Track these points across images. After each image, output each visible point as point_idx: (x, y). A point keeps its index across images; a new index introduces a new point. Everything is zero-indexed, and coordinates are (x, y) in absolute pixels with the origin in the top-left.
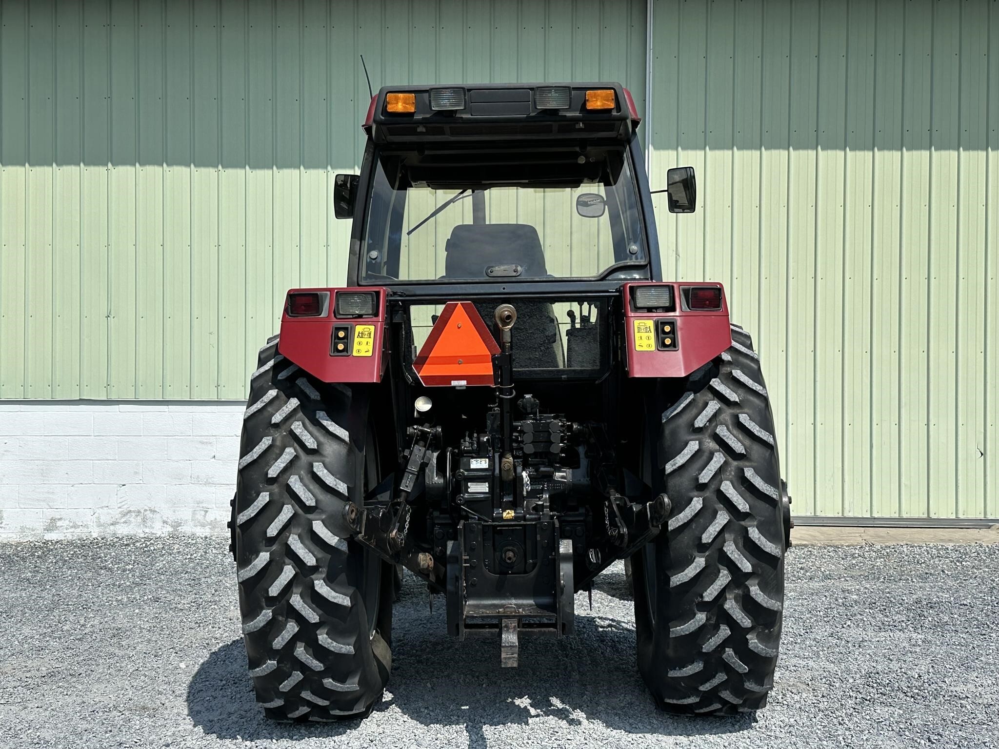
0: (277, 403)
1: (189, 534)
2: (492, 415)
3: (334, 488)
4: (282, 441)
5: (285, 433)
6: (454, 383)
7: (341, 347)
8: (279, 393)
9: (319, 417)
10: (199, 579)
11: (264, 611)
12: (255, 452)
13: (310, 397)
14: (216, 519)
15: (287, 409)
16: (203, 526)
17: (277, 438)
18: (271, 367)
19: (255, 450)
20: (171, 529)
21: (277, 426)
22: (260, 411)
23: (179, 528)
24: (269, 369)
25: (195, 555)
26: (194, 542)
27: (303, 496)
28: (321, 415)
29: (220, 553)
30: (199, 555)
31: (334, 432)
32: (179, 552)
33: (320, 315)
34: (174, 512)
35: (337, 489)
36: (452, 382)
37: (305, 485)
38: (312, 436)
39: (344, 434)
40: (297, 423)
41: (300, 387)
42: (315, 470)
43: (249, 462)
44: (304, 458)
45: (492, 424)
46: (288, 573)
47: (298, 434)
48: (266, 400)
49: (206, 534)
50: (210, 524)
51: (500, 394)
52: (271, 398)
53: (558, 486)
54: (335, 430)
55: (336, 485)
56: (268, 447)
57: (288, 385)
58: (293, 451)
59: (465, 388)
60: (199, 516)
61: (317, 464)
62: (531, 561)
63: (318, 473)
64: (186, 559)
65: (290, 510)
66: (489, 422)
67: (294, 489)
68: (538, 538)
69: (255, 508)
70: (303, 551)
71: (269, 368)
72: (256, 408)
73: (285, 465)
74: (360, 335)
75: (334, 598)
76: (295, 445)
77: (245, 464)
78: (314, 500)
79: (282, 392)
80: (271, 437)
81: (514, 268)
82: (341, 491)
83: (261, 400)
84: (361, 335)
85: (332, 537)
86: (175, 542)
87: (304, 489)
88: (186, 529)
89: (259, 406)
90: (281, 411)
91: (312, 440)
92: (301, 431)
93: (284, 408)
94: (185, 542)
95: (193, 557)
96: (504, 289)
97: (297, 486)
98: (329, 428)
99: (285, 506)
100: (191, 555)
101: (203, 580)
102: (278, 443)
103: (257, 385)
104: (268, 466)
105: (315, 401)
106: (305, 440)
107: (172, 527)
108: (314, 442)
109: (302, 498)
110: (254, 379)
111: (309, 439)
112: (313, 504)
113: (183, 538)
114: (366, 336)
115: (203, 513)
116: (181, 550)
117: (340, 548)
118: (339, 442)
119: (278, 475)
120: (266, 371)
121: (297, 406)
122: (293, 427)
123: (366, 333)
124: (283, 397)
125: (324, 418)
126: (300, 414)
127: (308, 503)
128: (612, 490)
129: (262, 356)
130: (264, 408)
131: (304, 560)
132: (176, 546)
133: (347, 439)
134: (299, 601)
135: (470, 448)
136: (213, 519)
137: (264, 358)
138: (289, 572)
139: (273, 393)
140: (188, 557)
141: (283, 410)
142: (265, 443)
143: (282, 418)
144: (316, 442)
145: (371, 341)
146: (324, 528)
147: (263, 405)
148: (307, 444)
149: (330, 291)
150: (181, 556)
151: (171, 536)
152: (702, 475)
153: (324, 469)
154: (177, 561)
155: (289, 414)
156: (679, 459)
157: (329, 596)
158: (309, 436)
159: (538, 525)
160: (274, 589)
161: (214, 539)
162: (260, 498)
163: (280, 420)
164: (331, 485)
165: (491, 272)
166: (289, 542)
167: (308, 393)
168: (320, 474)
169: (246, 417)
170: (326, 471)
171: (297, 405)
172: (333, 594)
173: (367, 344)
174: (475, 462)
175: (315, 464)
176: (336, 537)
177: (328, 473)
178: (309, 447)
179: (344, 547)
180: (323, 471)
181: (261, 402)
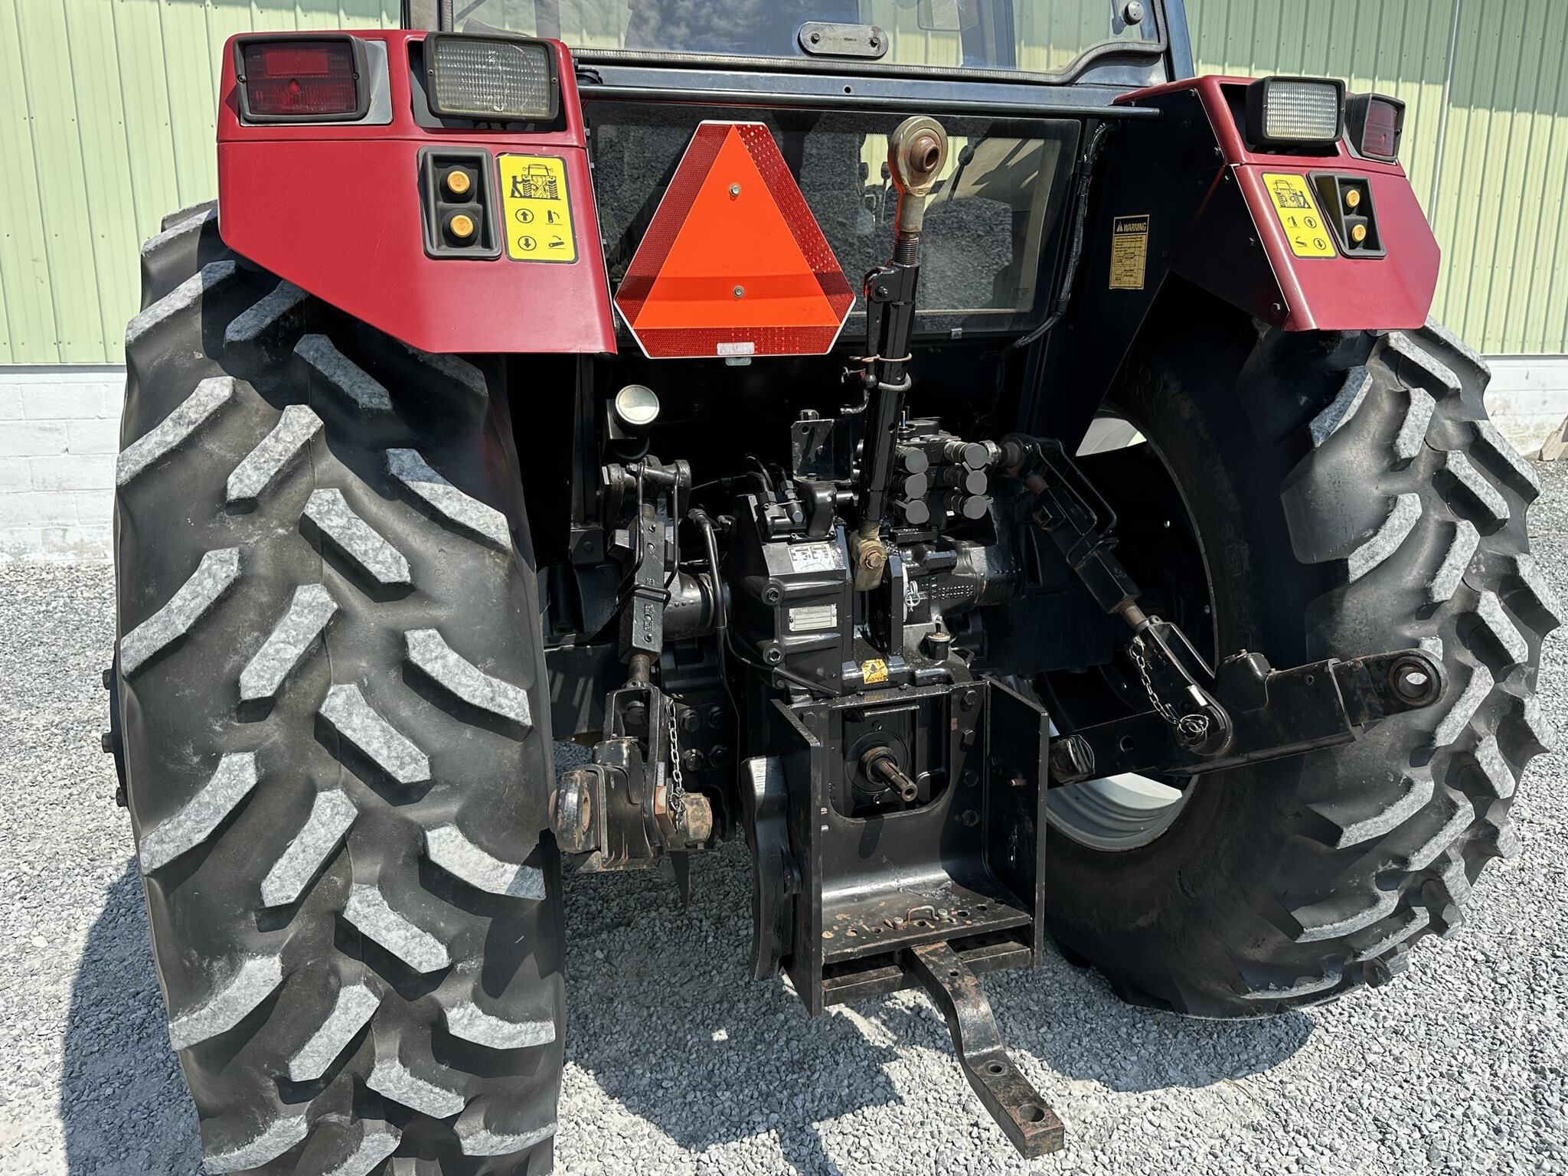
0: (234, 423)
1: (41, 564)
2: (805, 428)
3: (486, 710)
4: (274, 558)
5: (281, 531)
6: (724, 350)
7: (462, 226)
8: (239, 389)
9: (401, 472)
10: (64, 660)
11: (278, 1123)
12: (180, 609)
13: (356, 402)
14: (82, 540)
15: (280, 447)
16: (63, 551)
17: (254, 550)
18: (195, 302)
19: (176, 601)
20: (10, 559)
21: (247, 506)
22: (175, 454)
23: (24, 556)
24: (187, 309)
25: (54, 604)
26: (50, 577)
27: (385, 752)
28: (405, 462)
29: (96, 598)
30: (61, 603)
31: (461, 519)
32: (26, 600)
33: (364, 115)
34: (12, 533)
35: (496, 710)
36: (720, 346)
37: (384, 712)
38: (386, 538)
39: (492, 522)
40: (327, 495)
41: (313, 368)
42: (415, 656)
43: (159, 645)
44: (371, 616)
45: (806, 452)
46: (354, 1010)
47: (334, 534)
48: (193, 417)
49: (70, 563)
50: (75, 548)
51: (879, 379)
52: (212, 406)
53: (960, 590)
54: (463, 512)
55: (492, 699)
56: (228, 589)
57: (267, 359)
58: (325, 597)
59: (748, 362)
60: (55, 537)
61: (419, 634)
62: (926, 774)
63: (428, 668)
64: (39, 612)
65: (342, 809)
66: (797, 446)
67: (348, 733)
68: (954, 727)
69: (205, 813)
70: (402, 932)
71: (187, 301)
72: (159, 444)
73: (300, 649)
74: (520, 187)
75: (511, 1038)
76: (328, 569)
77: (145, 655)
78: (425, 762)
79: (248, 385)
80: (235, 551)
81: (871, 34)
82: (512, 715)
83: (174, 414)
84: (524, 188)
85: (496, 868)
86: (20, 578)
87: (383, 730)
88: (38, 557)
89: (170, 438)
90: (256, 452)
91: (389, 552)
92: (343, 522)
93: (268, 441)
94: (35, 577)
95: (50, 608)
96: (848, 90)
97: (356, 721)
98: (441, 507)
99: (322, 797)
100: (48, 604)
101: (72, 660)
102: (263, 567)
103: (150, 359)
104: (236, 652)
105: (376, 414)
106: (366, 553)
107: (11, 554)
108: (397, 561)
109: (380, 761)
110: (138, 339)
111: (376, 550)
112: (424, 775)
113: (32, 571)
114: (539, 193)
115: (61, 533)
116: (29, 594)
117: (522, 894)
118: (478, 548)
119: (282, 685)
120: (179, 313)
121: (316, 435)
122: (311, 510)
123: (540, 182)
124: (256, 401)
125: (419, 471)
126: (329, 463)
127: (403, 776)
128: (1133, 607)
129: (154, 267)
130: (189, 443)
131: (407, 960)
132: (21, 588)
133: (504, 538)
134: (400, 1078)
135: (788, 520)
136: (77, 540)
137: (162, 272)
138: (359, 1005)
139: (216, 389)
140: (42, 609)
141: (265, 449)
142: (211, 575)
143: (265, 480)
144: (403, 560)
145: (561, 207)
146: (469, 846)
147: (184, 432)
148: (374, 568)
149: (386, 39)
150: (30, 607)
151: (12, 568)
152: (1438, 580)
153: (447, 651)
154: (24, 618)
155: (289, 462)
156: (1382, 542)
157: (493, 1039)
158: (376, 540)
159: (955, 697)
160: (309, 1062)
161: (83, 569)
162: (220, 777)
163: (260, 488)
164: (476, 702)
165: (814, 41)
166: (349, 915)
167: (346, 388)
168: (434, 669)
169: (125, 476)
170: (453, 657)
171: (313, 430)
172: (508, 1028)
173: (550, 218)
174: (799, 555)
175: (414, 637)
176: (508, 866)
177: (463, 661)
178: (383, 579)
179: (535, 889)
180: (444, 657)
181: (177, 422)
